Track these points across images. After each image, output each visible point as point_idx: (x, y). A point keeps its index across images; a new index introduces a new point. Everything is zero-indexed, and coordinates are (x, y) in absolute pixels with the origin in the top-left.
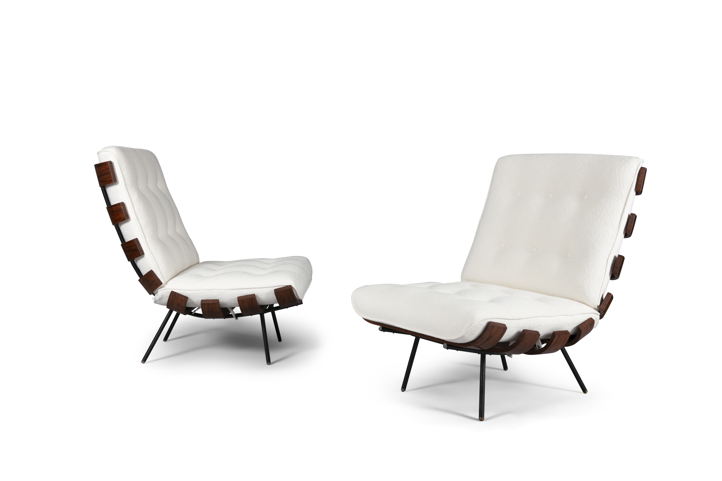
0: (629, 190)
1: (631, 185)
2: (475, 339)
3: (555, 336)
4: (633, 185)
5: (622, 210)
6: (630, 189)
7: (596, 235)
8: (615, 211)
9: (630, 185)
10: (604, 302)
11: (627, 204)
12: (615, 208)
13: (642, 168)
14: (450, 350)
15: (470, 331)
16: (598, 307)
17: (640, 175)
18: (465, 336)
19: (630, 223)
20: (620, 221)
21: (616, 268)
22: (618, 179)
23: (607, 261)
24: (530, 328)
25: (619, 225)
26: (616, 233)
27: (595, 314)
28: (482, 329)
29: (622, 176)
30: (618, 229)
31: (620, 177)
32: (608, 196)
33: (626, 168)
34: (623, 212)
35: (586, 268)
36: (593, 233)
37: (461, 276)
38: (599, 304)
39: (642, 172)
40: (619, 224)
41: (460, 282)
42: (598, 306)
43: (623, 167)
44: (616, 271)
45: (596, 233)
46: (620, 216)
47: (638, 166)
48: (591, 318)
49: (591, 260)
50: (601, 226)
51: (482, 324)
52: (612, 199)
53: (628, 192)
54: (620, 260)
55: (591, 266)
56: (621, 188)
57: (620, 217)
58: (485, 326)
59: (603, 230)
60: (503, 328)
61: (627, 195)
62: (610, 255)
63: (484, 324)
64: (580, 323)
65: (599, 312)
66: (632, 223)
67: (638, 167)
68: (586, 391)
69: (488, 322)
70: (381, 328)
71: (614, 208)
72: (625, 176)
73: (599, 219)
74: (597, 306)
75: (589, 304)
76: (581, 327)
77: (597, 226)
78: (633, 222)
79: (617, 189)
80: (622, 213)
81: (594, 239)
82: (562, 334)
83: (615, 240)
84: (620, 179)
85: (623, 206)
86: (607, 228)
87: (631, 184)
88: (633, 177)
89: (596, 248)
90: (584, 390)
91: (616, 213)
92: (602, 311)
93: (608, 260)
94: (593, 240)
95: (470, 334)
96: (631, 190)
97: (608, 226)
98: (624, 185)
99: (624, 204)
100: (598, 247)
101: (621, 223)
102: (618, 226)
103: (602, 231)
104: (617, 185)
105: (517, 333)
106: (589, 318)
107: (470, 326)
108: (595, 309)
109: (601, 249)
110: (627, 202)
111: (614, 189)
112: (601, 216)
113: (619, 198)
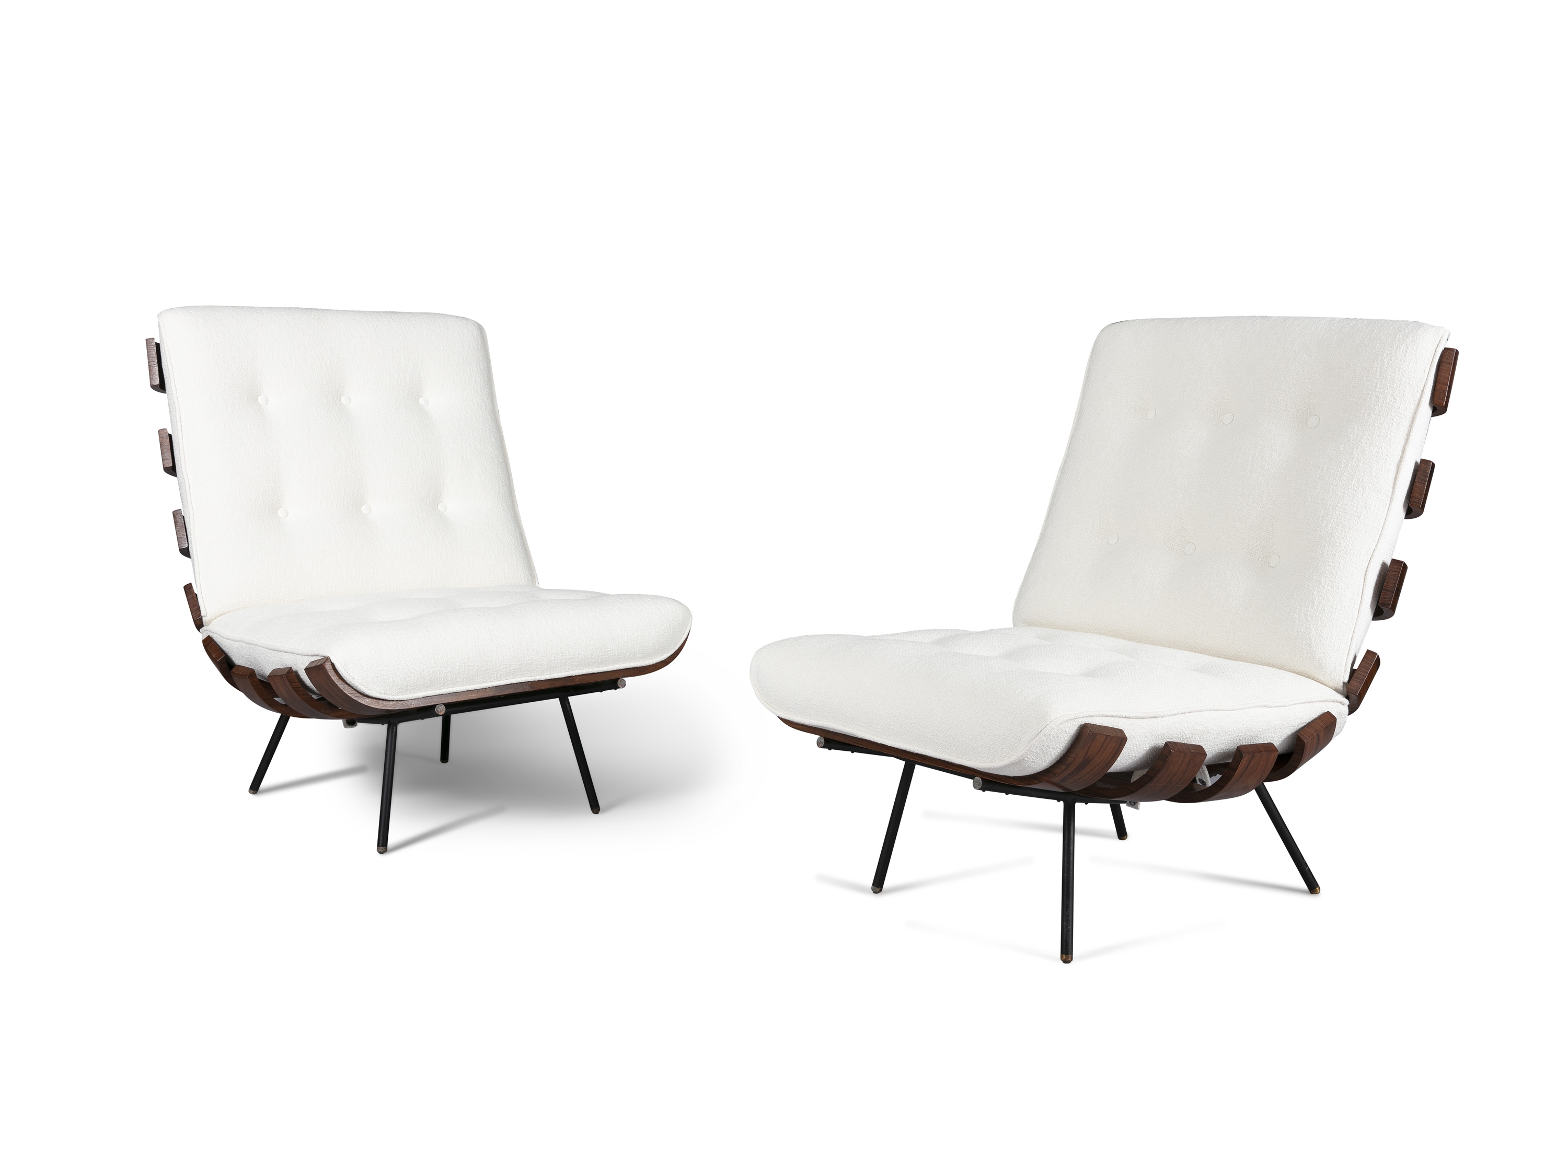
0: (1416, 404)
1: (1420, 393)
2: (1049, 765)
3: (1242, 757)
4: (1425, 390)
5: (1400, 453)
6: (1418, 400)
7: (1337, 512)
8: (1382, 453)
9: (1418, 391)
10: (1358, 674)
11: (1411, 438)
12: (1383, 448)
13: (1446, 350)
14: (988, 793)
15: (1037, 747)
16: (1343, 686)
17: (1441, 367)
18: (1026, 759)
19: (1418, 484)
20: (1396, 478)
21: (1387, 590)
22: (1389, 376)
23: (1365, 575)
24: (1183, 738)
25: (1394, 487)
26: (1387, 507)
27: (1336, 702)
28: (1067, 742)
29: (1399, 371)
30: (1390, 497)
31: (1395, 373)
32: (1366, 418)
33: (1408, 352)
34: (1402, 457)
35: (1315, 592)
36: (1331, 507)
37: (1013, 612)
38: (1346, 679)
39: (1448, 361)
40: (1392, 485)
41: (1011, 628)
42: (1344, 683)
43: (1400, 348)
44: (1385, 598)
45: (1337, 508)
46: (1396, 465)
47: (1438, 346)
48: (1328, 713)
49: (1327, 573)
50: (1350, 490)
51: (1067, 730)
52: (1376, 425)
53: (1413, 408)
54: (1395, 571)
55: (1326, 586)
56: (1396, 399)
57: (1395, 469)
58: (1075, 734)
59: (1354, 500)
60: (1117, 739)
61: (1411, 415)
62: (1373, 560)
63: (1071, 730)
64: (1303, 725)
65: (1347, 697)
66: (1424, 484)
67: (1438, 348)
68: (1317, 888)
69: (1081, 725)
70: (823, 741)
71: (1381, 447)
72: (1405, 371)
73: (1345, 474)
74: (1341, 684)
75: (1322, 679)
76: (1303, 736)
77: (1339, 492)
79: (1388, 401)
80: (1398, 458)
81: (1334, 521)
82: (1260, 752)
83: (1382, 525)
84: (1394, 376)
85: (1402, 442)
86: (1363, 495)
87: (1422, 389)
88: (1424, 371)
89: (1338, 545)
90: (1312, 886)
91: (1386, 459)
92: (1353, 697)
93: (1366, 572)
94: (1331, 525)
95: (1037, 753)
96: (1421, 403)
97: (1366, 491)
98: (1404, 391)
99: (1405, 437)
100: (1344, 541)
101: (1397, 482)
102: (1391, 490)
103: (1353, 503)
104: (1386, 392)
105: (1150, 750)
106: (1323, 712)
107: (1038, 734)
108: (1336, 690)
109: (1350, 545)
110: (1411, 434)
111: (1381, 401)
112: (1349, 465)
113: (1392, 424)
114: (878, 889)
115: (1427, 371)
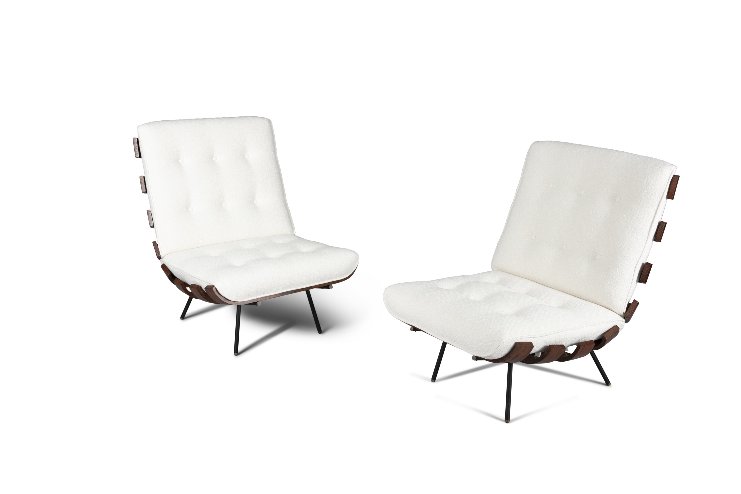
0: (660, 198)
1: (662, 194)
2: (502, 357)
3: (580, 348)
4: (664, 193)
5: (652, 219)
6: (661, 197)
7: (625, 242)
8: (645, 219)
9: (661, 193)
10: (630, 310)
11: (657, 213)
12: (646, 216)
13: (674, 176)
14: (478, 361)
15: (498, 351)
16: (623, 314)
17: (672, 183)
18: (493, 355)
19: (659, 231)
20: (650, 229)
21: (644, 275)
22: (650, 186)
23: (635, 269)
24: (557, 342)
25: (649, 233)
26: (645, 242)
27: (620, 321)
28: (510, 349)
29: (654, 184)
30: (647, 237)
31: (652, 185)
32: (639, 203)
33: (659, 176)
34: (653, 221)
35: (614, 275)
36: (623, 240)
37: (492, 262)
38: (625, 311)
39: (675, 180)
40: (648, 232)
42: (623, 313)
43: (655, 174)
44: (643, 278)
45: (625, 240)
46: (650, 224)
47: (671, 174)
48: (616, 326)
49: (619, 267)
50: (631, 233)
52: (643, 206)
53: (659, 200)
54: (647, 268)
55: (619, 273)
56: (652, 196)
57: (650, 226)
58: (513, 346)
59: (632, 238)
60: (530, 346)
61: (658, 203)
62: (638, 263)
63: (511, 345)
64: (605, 331)
65: (624, 318)
66: (662, 231)
67: (671, 175)
68: (610, 384)
69: (516, 342)
70: (413, 328)
71: (645, 216)
72: (657, 184)
73: (629, 226)
74: (622, 313)
75: (615, 311)
76: (605, 336)
77: (626, 233)
78: (662, 230)
79: (649, 196)
80: (652, 221)
81: (623, 246)
82: (587, 345)
83: (643, 249)
84: (652, 186)
85: (654, 214)
86: (636, 236)
87: (663, 192)
88: (665, 185)
89: (624, 256)
90: (607, 383)
91: (646, 221)
92: (626, 318)
93: (635, 268)
94: (622, 247)
95: (498, 353)
96: (662, 199)
97: (638, 234)
98: (656, 193)
99: (655, 212)
100: (627, 254)
101: (650, 231)
102: (648, 234)
103: (632, 239)
104: (648, 192)
105: (543, 347)
106: (614, 325)
107: (498, 347)
108: (620, 315)
109: (629, 256)
110: (658, 211)
111: (646, 196)
112: (631, 222)
113: (650, 206)
114: (434, 381)
115: (666, 185)
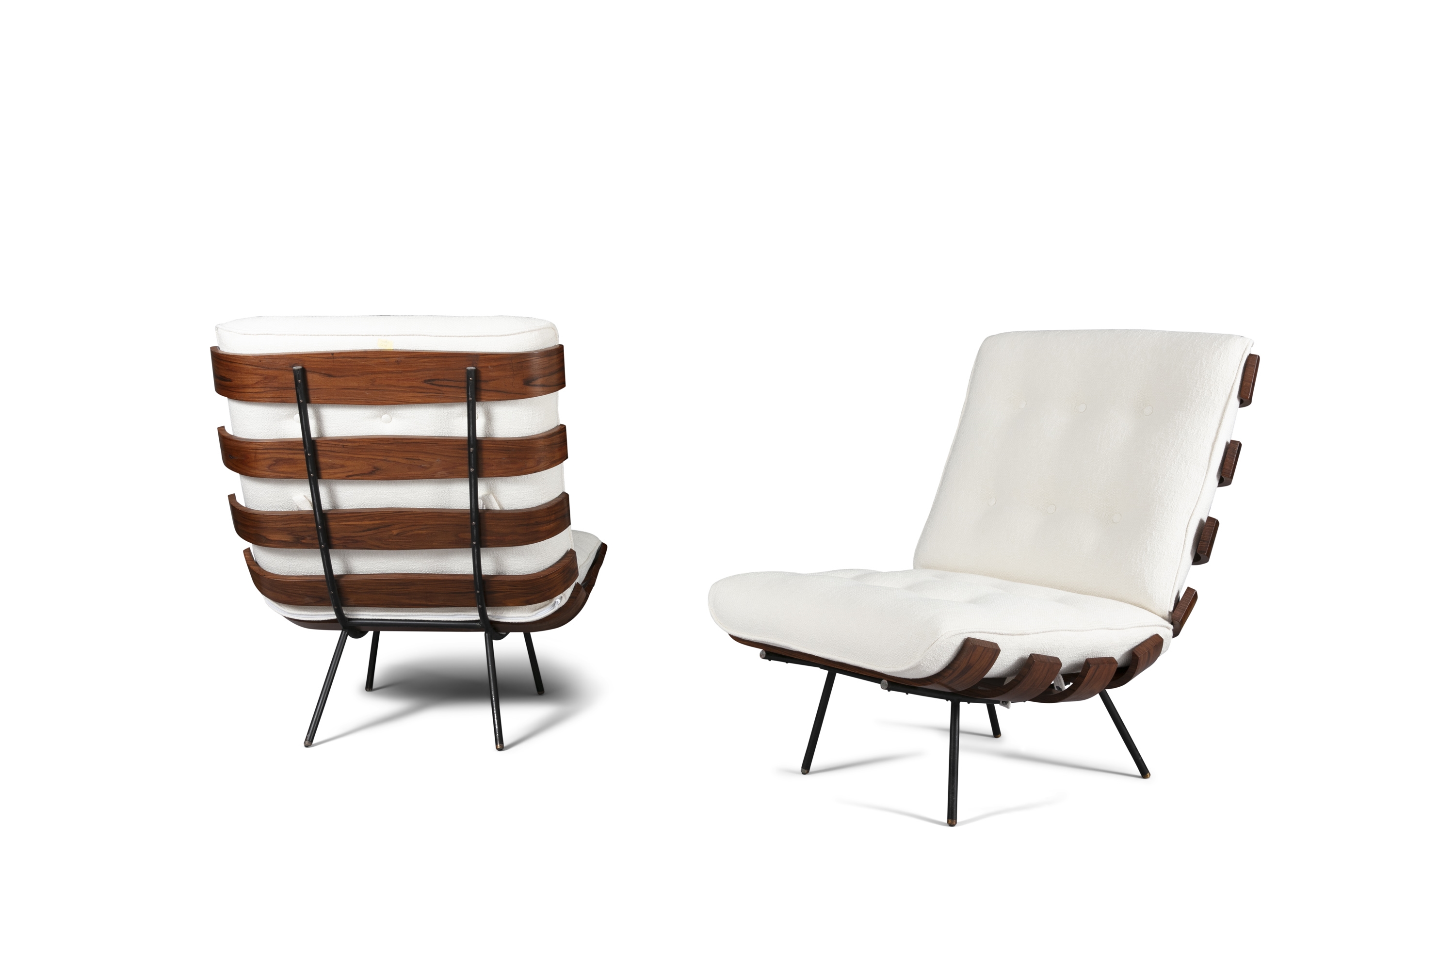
0: (1227, 397)
1: (1230, 388)
2: (940, 670)
3: (1089, 667)
4: (1234, 386)
5: (1214, 435)
6: (1228, 394)
7: (1165, 480)
8: (1201, 435)
9: (1228, 387)
10: (1182, 606)
11: (1223, 423)
13: (1251, 355)
14: (893, 693)
15: (930, 655)
16: (1169, 615)
17: (1247, 369)
18: (922, 665)
19: (1228, 459)
20: (1211, 454)
21: (1204, 541)
22: (1206, 376)
23: (1187, 528)
24: (1044, 652)
25: (1209, 461)
26: (1204, 477)
27: (1164, 627)
28: (954, 652)
29: (1214, 371)
30: (1206, 468)
31: (1211, 373)
32: (1188, 408)
33: (1221, 356)
34: (1216, 438)
35: (1148, 542)
36: (1161, 476)
37: (914, 559)
38: (1171, 609)
39: (1252, 364)
40: (1208, 460)
41: (912, 570)
42: (1169, 612)
43: (1215, 354)
44: (1202, 547)
45: (1165, 477)
46: (1211, 444)
47: (1244, 352)
48: (1157, 635)
49: (1157, 527)
50: (1176, 463)
51: (954, 643)
52: (1196, 413)
53: (1224, 400)
54: (1210, 526)
55: (1156, 537)
56: (1212, 393)
57: (1211, 447)
58: (960, 646)
59: (1179, 471)
60: (993, 651)
61: (1223, 405)
62: (1193, 517)
63: (957, 642)
64: (1137, 644)
65: (1172, 623)
66: (1233, 459)
67: (1245, 354)
68: (1148, 774)
69: (965, 639)
70: (765, 653)
71: (1200, 430)
72: (1219, 371)
73: (1172, 451)
74: (1168, 613)
75: (1153, 609)
76: (1137, 652)
77: (1167, 464)
78: (1234, 457)
79: (1205, 394)
80: (1213, 439)
81: (1163, 487)
82: (1104, 663)
84: (1210, 375)
85: (1216, 427)
86: (1186, 467)
87: (1232, 386)
88: (1234, 372)
89: (1166, 505)
90: (1144, 772)
91: (1204, 439)
92: (1176, 623)
93: (1187, 526)
94: (1160, 490)
95: (931, 660)
96: (1231, 397)
97: (1188, 464)
98: (1218, 387)
99: (1219, 422)
100: (1171, 502)
101: (1212, 457)
102: (1207, 463)
103: (1178, 473)
104: (1204, 387)
105: (1018, 660)
106: (1153, 634)
107: (932, 645)
108: (1163, 618)
109: (1175, 506)
110: (1223, 420)
111: (1200, 395)
112: (1175, 444)
113: (1209, 412)
114: (806, 771)
115: (1236, 372)
